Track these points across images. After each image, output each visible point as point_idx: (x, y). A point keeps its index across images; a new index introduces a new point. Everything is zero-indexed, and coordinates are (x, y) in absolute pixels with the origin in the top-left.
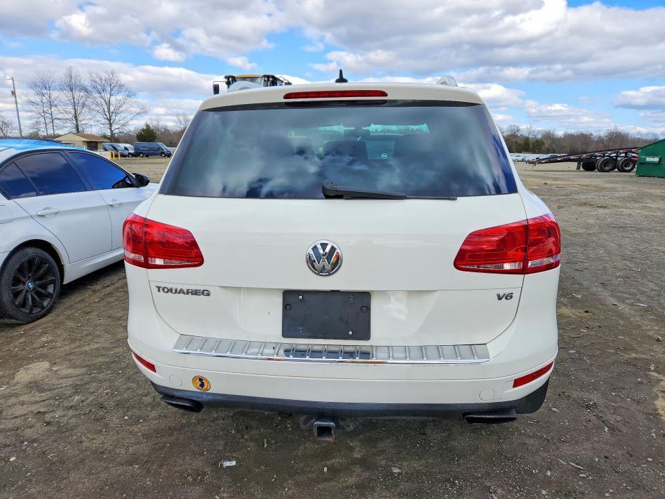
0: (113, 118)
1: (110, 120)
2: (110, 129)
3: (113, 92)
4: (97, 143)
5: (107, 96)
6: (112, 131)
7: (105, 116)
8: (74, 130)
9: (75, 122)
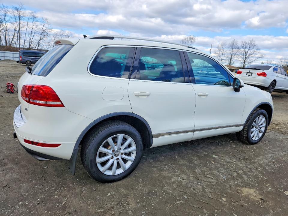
0: (247, 59)
1: (245, 61)
2: (244, 64)
3: (250, 48)
4: (233, 69)
5: (246, 50)
6: (244, 65)
7: (243, 59)
8: (229, 64)
9: (230, 61)
